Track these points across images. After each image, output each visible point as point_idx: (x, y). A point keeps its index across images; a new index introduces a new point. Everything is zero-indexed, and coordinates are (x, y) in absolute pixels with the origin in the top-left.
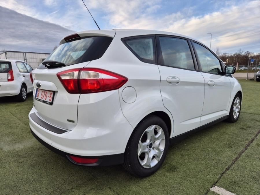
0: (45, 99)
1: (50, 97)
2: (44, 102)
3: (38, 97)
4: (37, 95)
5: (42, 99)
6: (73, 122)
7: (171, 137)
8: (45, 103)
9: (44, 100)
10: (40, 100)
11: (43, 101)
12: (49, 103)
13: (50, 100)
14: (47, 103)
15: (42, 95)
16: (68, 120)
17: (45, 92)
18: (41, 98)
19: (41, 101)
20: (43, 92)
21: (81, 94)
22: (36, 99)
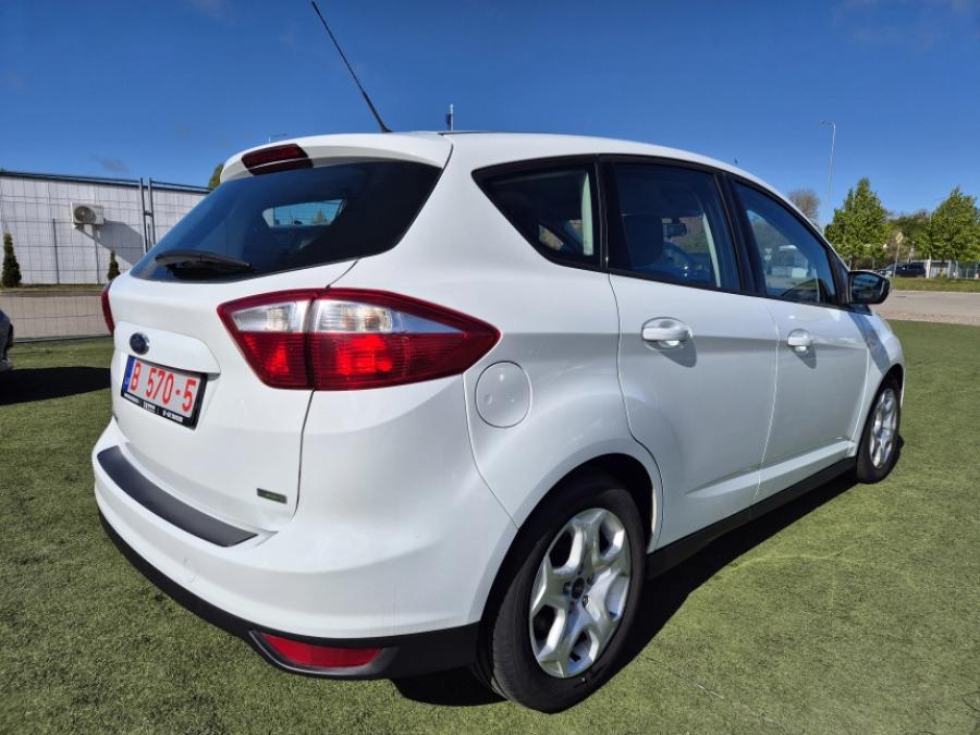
0: (166, 401)
1: (185, 397)
2: (159, 411)
3: (133, 388)
4: (132, 381)
5: (150, 399)
6: (281, 499)
7: (651, 549)
8: (166, 417)
9: (161, 404)
10: (141, 403)
11: (157, 407)
12: (181, 419)
13: (186, 409)
14: (174, 417)
15: (151, 381)
16: (262, 493)
17: (162, 374)
18: (148, 394)
19: (149, 409)
20: (153, 371)
21: (317, 393)
22: (126, 395)
